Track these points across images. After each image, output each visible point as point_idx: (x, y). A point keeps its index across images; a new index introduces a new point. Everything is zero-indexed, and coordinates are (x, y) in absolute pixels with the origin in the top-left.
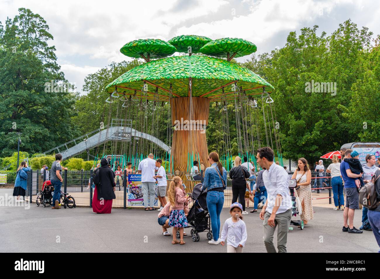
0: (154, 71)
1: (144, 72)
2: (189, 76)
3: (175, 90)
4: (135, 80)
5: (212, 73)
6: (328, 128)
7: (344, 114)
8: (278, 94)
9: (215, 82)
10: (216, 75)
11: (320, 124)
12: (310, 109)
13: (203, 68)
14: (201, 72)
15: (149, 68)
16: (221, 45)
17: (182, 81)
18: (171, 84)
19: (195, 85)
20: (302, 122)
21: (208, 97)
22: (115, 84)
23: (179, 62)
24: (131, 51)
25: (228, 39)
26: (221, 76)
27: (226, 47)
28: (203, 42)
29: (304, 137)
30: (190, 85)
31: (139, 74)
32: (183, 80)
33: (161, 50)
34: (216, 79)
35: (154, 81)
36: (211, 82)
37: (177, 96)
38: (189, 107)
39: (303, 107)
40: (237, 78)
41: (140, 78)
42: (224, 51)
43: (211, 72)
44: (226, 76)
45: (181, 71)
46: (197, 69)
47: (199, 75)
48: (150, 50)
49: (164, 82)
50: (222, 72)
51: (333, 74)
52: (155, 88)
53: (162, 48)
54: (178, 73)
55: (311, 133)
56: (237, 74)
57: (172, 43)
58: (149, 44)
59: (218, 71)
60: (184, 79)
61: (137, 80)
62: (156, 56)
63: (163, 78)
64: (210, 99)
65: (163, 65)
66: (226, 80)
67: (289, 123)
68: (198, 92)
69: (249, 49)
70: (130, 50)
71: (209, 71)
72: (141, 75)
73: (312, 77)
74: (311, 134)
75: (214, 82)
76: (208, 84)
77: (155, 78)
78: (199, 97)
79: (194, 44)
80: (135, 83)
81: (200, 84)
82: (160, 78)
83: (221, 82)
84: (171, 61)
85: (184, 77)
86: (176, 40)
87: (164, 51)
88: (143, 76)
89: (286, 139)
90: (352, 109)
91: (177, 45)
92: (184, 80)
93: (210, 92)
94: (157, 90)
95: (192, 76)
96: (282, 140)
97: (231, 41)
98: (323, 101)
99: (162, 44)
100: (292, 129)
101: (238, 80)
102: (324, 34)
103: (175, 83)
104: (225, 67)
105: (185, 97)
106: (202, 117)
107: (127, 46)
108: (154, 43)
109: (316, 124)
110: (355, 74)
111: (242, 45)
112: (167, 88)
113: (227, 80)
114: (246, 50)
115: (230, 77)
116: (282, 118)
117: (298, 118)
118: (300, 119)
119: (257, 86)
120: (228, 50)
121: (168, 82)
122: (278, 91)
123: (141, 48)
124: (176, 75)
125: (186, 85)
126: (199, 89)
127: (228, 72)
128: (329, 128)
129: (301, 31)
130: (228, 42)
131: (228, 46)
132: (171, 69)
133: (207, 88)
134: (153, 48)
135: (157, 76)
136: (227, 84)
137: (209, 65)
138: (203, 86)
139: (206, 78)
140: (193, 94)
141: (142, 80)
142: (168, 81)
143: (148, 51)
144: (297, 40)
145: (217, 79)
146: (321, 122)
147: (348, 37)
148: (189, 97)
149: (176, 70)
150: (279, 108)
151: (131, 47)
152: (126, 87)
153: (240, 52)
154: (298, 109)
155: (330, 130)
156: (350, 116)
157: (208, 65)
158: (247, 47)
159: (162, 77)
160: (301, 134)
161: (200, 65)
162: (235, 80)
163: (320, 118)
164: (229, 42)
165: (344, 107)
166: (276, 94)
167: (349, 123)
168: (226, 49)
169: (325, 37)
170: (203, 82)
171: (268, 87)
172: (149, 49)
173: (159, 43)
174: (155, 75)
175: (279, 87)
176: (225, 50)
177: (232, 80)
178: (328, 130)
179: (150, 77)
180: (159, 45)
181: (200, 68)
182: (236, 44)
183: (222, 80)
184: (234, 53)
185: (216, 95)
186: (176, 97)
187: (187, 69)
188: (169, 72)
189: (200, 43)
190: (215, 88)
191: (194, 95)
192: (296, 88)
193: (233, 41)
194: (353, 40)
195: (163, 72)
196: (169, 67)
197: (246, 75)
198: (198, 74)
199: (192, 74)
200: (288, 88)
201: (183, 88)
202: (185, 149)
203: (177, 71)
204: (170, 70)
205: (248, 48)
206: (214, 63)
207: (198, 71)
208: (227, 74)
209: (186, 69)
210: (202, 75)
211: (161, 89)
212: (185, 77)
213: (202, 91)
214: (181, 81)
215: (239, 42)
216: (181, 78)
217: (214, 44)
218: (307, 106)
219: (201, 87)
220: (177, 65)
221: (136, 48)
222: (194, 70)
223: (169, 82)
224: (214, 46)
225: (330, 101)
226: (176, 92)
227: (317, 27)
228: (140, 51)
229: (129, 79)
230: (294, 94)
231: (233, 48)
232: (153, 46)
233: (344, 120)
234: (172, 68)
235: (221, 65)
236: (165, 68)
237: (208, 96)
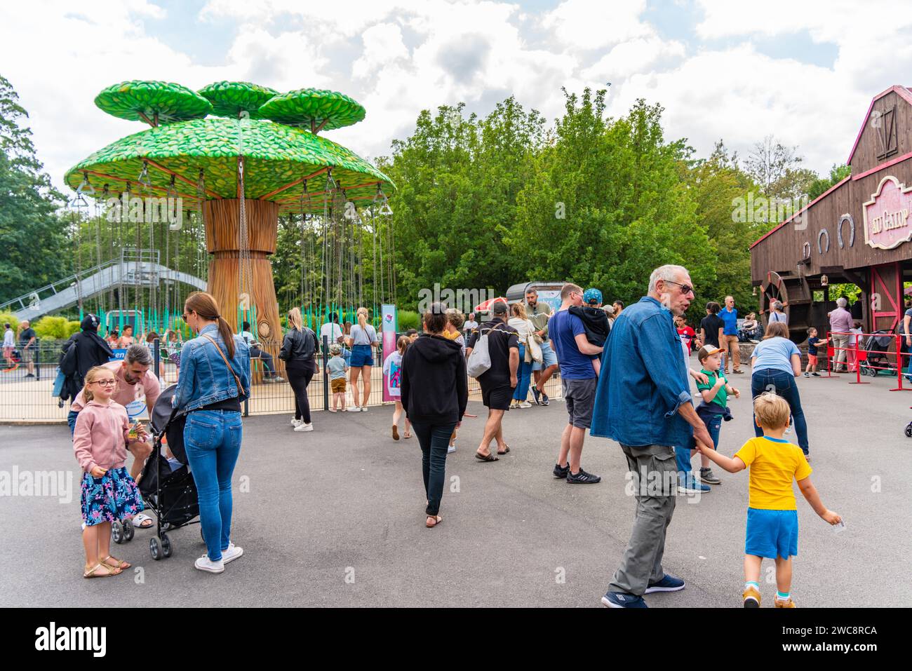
0: (166, 140)
1: (144, 143)
2: (238, 153)
3: (211, 183)
4: (124, 158)
5: (285, 149)
6: (480, 263)
7: (505, 240)
8: (403, 207)
9: (291, 168)
10: (292, 153)
11: (469, 257)
12: (453, 232)
13: (267, 140)
14: (263, 147)
15: (154, 136)
16: (301, 102)
17: (223, 164)
18: (202, 170)
19: (250, 174)
20: (440, 253)
21: (276, 200)
22: (81, 165)
23: (217, 127)
24: (116, 104)
25: (313, 90)
26: (302, 155)
27: (309, 105)
28: (265, 95)
29: (445, 277)
30: (241, 171)
31: (131, 147)
32: (225, 161)
33: (180, 105)
34: (292, 162)
35: (165, 160)
36: (281, 167)
37: (215, 196)
38: (238, 217)
39: (441, 229)
40: (333, 163)
41: (135, 154)
42: (305, 113)
43: (281, 147)
44: (311, 157)
45: (220, 143)
46: (255, 140)
47: (258, 151)
48: (157, 104)
49: (187, 163)
50: (303, 150)
51: (490, 178)
52: (168, 178)
53: (183, 101)
54: (216, 146)
55: (454, 270)
56: (331, 155)
57: (203, 94)
58: (155, 89)
59: (296, 147)
60: (227, 158)
61: (127, 157)
62: (170, 117)
63: (184, 154)
64: (280, 205)
65: (185, 131)
66: (311, 165)
67: (420, 255)
68: (256, 189)
69: (351, 112)
70: (116, 100)
71: (278, 146)
72: (137, 149)
73: (457, 181)
74: (455, 273)
75: (287, 168)
76: (277, 173)
77: (166, 154)
78: (257, 199)
79: (248, 98)
80: (125, 164)
81: (261, 171)
82: (177, 154)
83: (301, 168)
84: (201, 124)
85: (228, 154)
86: (212, 89)
87: (187, 106)
88: (142, 150)
89: (416, 280)
90: (516, 233)
91: (214, 99)
92: (228, 162)
93: (280, 188)
94: (173, 182)
95: (244, 153)
96: (409, 282)
97: (319, 93)
98: (473, 222)
99: (182, 92)
100: (425, 265)
101: (335, 166)
102: (474, 116)
103: (210, 168)
104: (308, 140)
105: (231, 198)
106: (265, 237)
107: (108, 91)
108: (164, 88)
109: (463, 256)
110: (520, 181)
111: (340, 103)
112: (194, 179)
113: (313, 163)
114: (346, 114)
115: (319, 160)
116: (409, 247)
117: (434, 247)
118: (438, 249)
119: (368, 180)
120: (314, 111)
121: (195, 164)
122: (403, 204)
123: (138, 96)
124: (212, 149)
125: (231, 173)
126: (258, 181)
127: (315, 150)
128: (483, 263)
129: (438, 110)
130: (313, 96)
131: (312, 102)
132: (201, 139)
133: (274, 182)
134: (164, 99)
135: (172, 151)
136: (312, 174)
137: (277, 136)
138: (266, 177)
139: (273, 158)
140: (247, 193)
141: (139, 158)
142: (194, 161)
143: (154, 105)
144: (432, 124)
145: (294, 161)
146: (471, 252)
147: (509, 125)
148: (240, 199)
149: (211, 140)
150: (404, 232)
151: (116, 94)
152: (108, 175)
153: (336, 118)
154: (434, 233)
155: (484, 266)
156: (514, 243)
157: (275, 134)
158: (349, 108)
159: (183, 152)
160: (439, 273)
161: (260, 134)
162: (328, 164)
163: (469, 247)
164: (315, 95)
165: (506, 229)
166: (400, 209)
167: (513, 255)
168: (309, 110)
169: (476, 121)
170: (266, 166)
171: (386, 185)
172: (155, 100)
173: (176, 90)
174: (167, 148)
175: (405, 196)
176: (307, 112)
177: (323, 164)
178: (480, 266)
179: (155, 153)
180: (176, 93)
181: (260, 140)
182: (328, 100)
183: (303, 163)
184: (324, 120)
185: (291, 197)
186: (214, 199)
187: (234, 139)
188: (197, 144)
189: (260, 98)
190: (289, 181)
191: (249, 196)
192: (431, 198)
193: (323, 93)
194: (516, 130)
195: (184, 144)
196: (197, 134)
197: (348, 158)
198: (257, 149)
199: (244, 148)
200: (418, 198)
201: (226, 180)
202: (231, 298)
203: (212, 143)
204: (200, 141)
205: (349, 111)
206: (287, 133)
207: (256, 144)
208: (313, 153)
209: (231, 140)
210: (265, 153)
211: (183, 179)
212: (231, 155)
213: (265, 187)
214: (221, 163)
215: (335, 97)
216: (221, 156)
217: (287, 98)
218: (447, 227)
219: (262, 178)
220: (213, 132)
221: (128, 96)
222: (248, 143)
223: (198, 164)
224: (286, 102)
225: (484, 220)
226: (213, 187)
227: (463, 105)
228: (138, 105)
229: (111, 156)
230: (429, 208)
231: (323, 107)
232: (164, 94)
233: (505, 249)
234: (204, 136)
235: (300, 137)
236: (187, 137)
237: (275, 198)
